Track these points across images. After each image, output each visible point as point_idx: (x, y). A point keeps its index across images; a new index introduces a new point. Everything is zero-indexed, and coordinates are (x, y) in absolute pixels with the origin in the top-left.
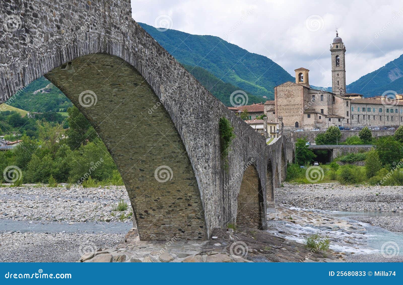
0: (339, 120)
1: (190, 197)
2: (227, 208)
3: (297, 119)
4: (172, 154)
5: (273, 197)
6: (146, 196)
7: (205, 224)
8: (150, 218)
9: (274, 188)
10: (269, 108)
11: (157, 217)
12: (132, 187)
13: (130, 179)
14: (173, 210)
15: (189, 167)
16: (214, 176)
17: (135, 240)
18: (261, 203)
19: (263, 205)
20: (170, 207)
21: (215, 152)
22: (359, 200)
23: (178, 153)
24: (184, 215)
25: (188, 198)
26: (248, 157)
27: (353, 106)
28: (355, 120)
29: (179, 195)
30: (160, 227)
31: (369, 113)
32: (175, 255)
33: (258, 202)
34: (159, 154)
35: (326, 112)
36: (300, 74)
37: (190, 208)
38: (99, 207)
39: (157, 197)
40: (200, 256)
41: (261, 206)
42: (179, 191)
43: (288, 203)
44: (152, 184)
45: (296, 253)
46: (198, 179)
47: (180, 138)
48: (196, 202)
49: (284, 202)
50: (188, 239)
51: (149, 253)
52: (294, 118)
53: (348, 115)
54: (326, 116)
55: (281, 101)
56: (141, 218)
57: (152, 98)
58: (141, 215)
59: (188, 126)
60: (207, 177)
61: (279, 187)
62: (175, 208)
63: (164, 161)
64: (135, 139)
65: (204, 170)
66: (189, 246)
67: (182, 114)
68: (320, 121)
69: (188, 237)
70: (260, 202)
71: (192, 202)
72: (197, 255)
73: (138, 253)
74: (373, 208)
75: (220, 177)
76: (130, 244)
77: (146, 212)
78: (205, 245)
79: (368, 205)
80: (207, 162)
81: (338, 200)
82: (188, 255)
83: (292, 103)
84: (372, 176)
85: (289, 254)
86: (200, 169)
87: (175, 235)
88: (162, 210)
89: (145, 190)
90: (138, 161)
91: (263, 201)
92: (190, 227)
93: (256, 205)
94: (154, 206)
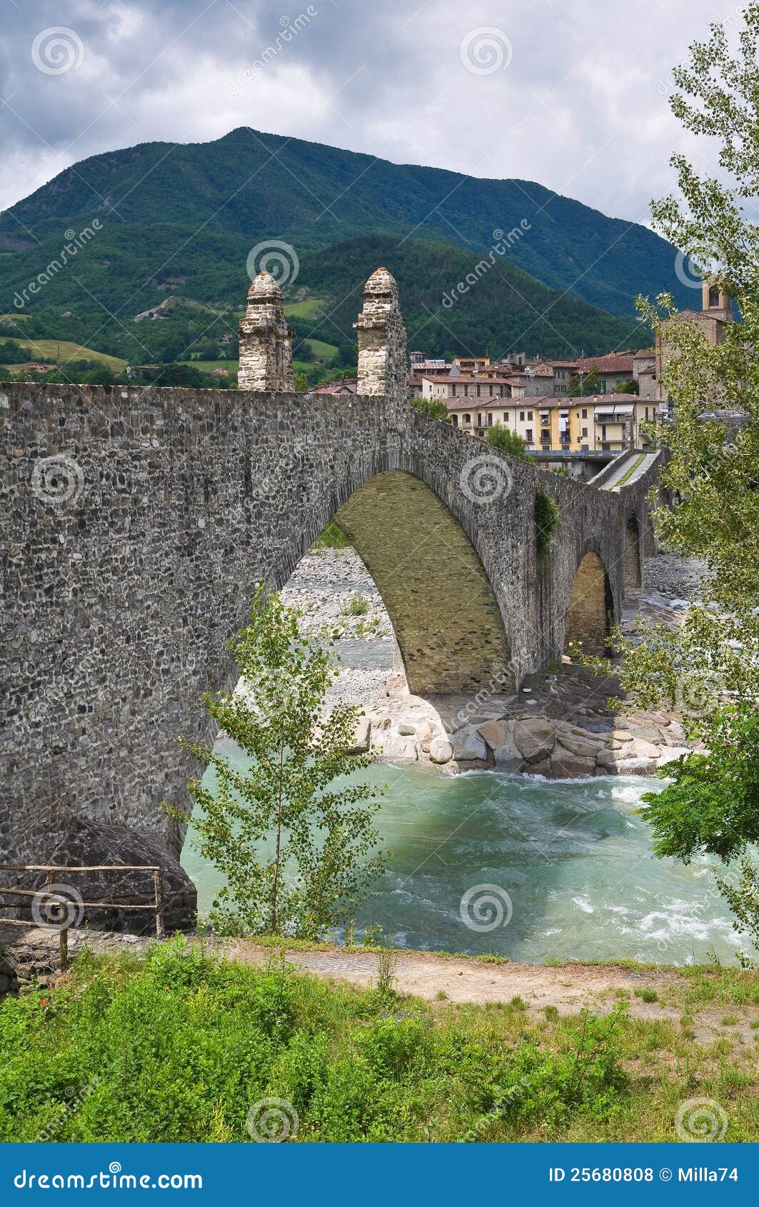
1: (488, 630)
2: (547, 636)
4: (463, 571)
5: (639, 580)
6: (421, 628)
8: (427, 661)
9: (643, 559)
10: (643, 366)
11: (437, 657)
12: (398, 615)
13: (395, 604)
14: (461, 649)
15: (488, 588)
16: (526, 591)
17: (401, 693)
18: (609, 612)
19: (613, 615)
20: (457, 644)
21: (528, 552)
23: (471, 569)
24: (478, 656)
25: (485, 632)
26: (585, 540)
29: (470, 627)
30: (440, 673)
33: (603, 609)
34: (442, 570)
36: (713, 289)
37: (489, 646)
38: (315, 606)
39: (437, 630)
40: (503, 722)
41: (610, 616)
42: (471, 621)
43: (669, 591)
44: (430, 611)
45: (657, 713)
46: (501, 605)
47: (475, 549)
48: (498, 638)
49: (661, 587)
51: (426, 715)
56: (411, 659)
57: (436, 502)
58: (412, 655)
59: (485, 527)
60: (515, 595)
62: (465, 647)
63: (450, 580)
64: (407, 551)
65: (510, 586)
66: (486, 704)
70: (607, 609)
71: (491, 637)
72: (499, 720)
73: (409, 716)
75: (536, 590)
76: (395, 699)
77: (419, 650)
78: (513, 703)
80: (516, 572)
82: (486, 720)
85: (645, 716)
86: (505, 589)
87: (466, 685)
88: (445, 649)
89: (419, 619)
90: (409, 579)
91: (612, 608)
92: (488, 675)
93: (601, 614)
94: (432, 642)
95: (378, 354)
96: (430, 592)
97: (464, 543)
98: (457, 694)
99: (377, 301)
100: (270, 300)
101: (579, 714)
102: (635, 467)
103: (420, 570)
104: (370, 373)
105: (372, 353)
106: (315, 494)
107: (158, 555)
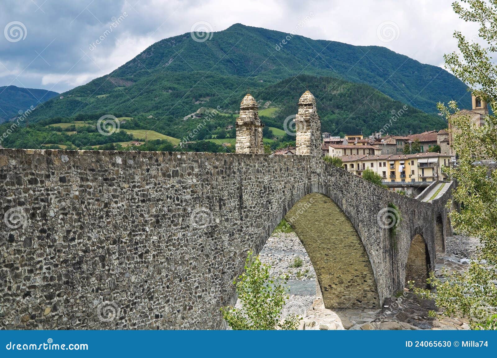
1: (365, 275)
2: (396, 278)
4: (351, 244)
5: (444, 248)
6: (330, 274)
7: (378, 296)
8: (333, 291)
9: (445, 238)
10: (442, 138)
11: (339, 289)
12: (318, 267)
13: (317, 262)
14: (351, 285)
15: (365, 252)
16: (384, 254)
17: (320, 308)
18: (428, 265)
19: (430, 267)
20: (349, 282)
21: (385, 234)
23: (356, 243)
24: (360, 288)
26: (415, 228)
29: (355, 273)
30: (341, 297)
32: (354, 322)
33: (425, 264)
34: (341, 244)
36: (477, 98)
37: (366, 283)
38: (275, 263)
39: (339, 275)
40: (374, 323)
41: (429, 267)
42: (356, 270)
43: (460, 254)
44: (335, 265)
46: (372, 261)
47: (357, 233)
48: (370, 279)
49: (455, 252)
50: (365, 308)
51: (334, 319)
56: (326, 290)
57: (337, 209)
58: (326, 288)
59: (362, 221)
60: (379, 257)
62: (353, 284)
63: (345, 249)
64: (322, 234)
65: (376, 252)
66: (365, 314)
67: (358, 214)
69: (364, 306)
70: (427, 263)
71: (367, 278)
72: (372, 322)
73: (325, 320)
75: (390, 254)
76: (317, 311)
77: (330, 286)
78: (379, 313)
80: (379, 245)
82: (365, 322)
86: (373, 253)
87: (354, 304)
88: (343, 285)
89: (329, 270)
90: (324, 248)
91: (430, 263)
92: (365, 298)
93: (424, 267)
94: (336, 281)
95: (306, 134)
96: (335, 255)
97: (352, 230)
98: (349, 308)
99: (305, 107)
100: (252, 108)
101: (414, 319)
102: (440, 190)
103: (329, 243)
104: (302, 144)
105: (303, 134)
106: (275, 206)
107: (196, 237)
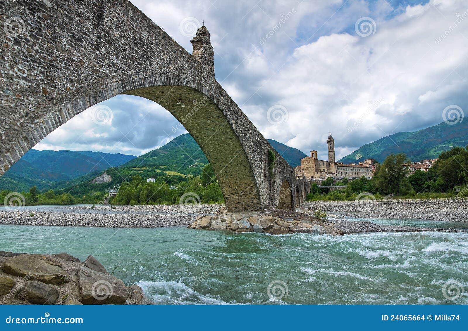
0: (332, 175)
2: (273, 197)
3: (312, 174)
4: (241, 162)
6: (230, 187)
7: (260, 202)
8: (232, 199)
10: (298, 169)
11: (235, 198)
13: (220, 177)
14: (243, 194)
15: (251, 170)
16: (265, 178)
17: (224, 211)
19: (293, 203)
20: (242, 192)
21: (266, 167)
22: (343, 207)
23: (244, 161)
24: (249, 197)
25: (251, 187)
26: (285, 176)
27: (339, 168)
28: (340, 174)
29: (246, 186)
30: (237, 204)
31: (347, 171)
34: (234, 162)
35: (326, 171)
36: (313, 153)
37: (252, 193)
39: (235, 187)
40: (257, 217)
42: (246, 183)
44: (232, 180)
46: (256, 177)
47: (245, 152)
48: (255, 190)
50: (252, 210)
52: (310, 174)
53: (336, 172)
54: (326, 173)
55: (304, 166)
56: (227, 199)
57: (229, 127)
58: (227, 197)
59: (249, 147)
60: (261, 177)
61: (303, 202)
62: (244, 194)
63: (237, 166)
64: (222, 153)
65: (259, 173)
66: (252, 213)
68: (323, 175)
70: (292, 201)
71: (253, 189)
72: (255, 216)
73: (225, 216)
74: (349, 210)
75: (269, 180)
76: (222, 213)
77: (229, 196)
78: (260, 213)
79: (347, 209)
80: (261, 170)
81: (332, 207)
83: (309, 167)
84: (349, 197)
86: (257, 172)
87: (245, 208)
88: (238, 195)
89: (228, 184)
90: (224, 166)
92: (252, 204)
93: (290, 203)
94: (234, 192)
95: (200, 50)
96: (231, 172)
98: (242, 211)
103: (227, 162)
104: (196, 57)
105: (198, 50)
106: (155, 67)
